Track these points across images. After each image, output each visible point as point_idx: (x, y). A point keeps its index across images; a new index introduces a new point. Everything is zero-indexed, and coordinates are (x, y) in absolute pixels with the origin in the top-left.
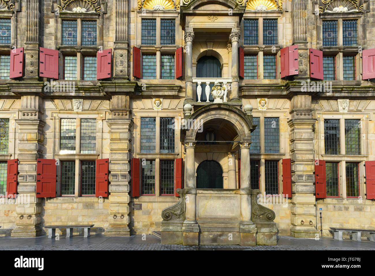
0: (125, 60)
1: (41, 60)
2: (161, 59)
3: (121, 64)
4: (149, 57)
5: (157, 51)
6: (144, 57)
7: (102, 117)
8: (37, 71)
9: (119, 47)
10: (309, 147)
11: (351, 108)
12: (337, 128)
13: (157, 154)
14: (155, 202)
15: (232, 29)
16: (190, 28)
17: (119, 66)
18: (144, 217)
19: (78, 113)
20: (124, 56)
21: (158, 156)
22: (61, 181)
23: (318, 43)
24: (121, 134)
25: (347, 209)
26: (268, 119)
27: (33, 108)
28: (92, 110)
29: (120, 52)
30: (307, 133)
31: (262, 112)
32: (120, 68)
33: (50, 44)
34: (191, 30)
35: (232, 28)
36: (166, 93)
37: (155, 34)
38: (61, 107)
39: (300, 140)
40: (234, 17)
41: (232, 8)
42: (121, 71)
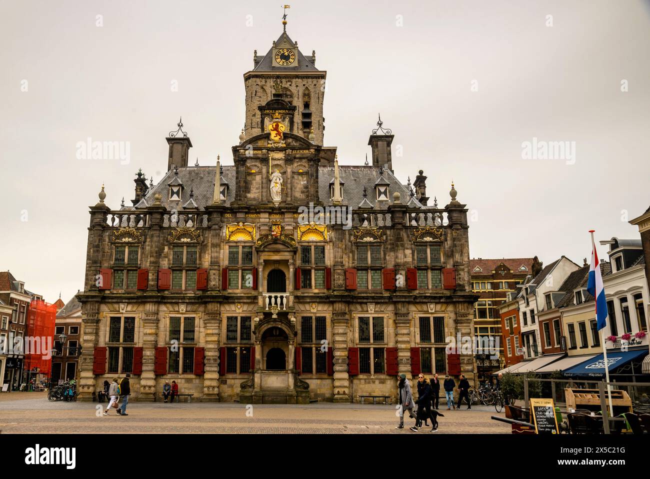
0: (217, 278)
1: (159, 278)
2: (242, 273)
3: (214, 280)
4: (234, 272)
5: (239, 269)
6: (230, 272)
7: (199, 316)
8: (156, 285)
9: (213, 268)
10: (344, 339)
11: (376, 310)
12: (367, 324)
13: (238, 344)
14: (236, 379)
17: (212, 281)
18: (229, 389)
19: (182, 314)
20: (216, 274)
21: (239, 345)
22: (169, 362)
23: (353, 263)
24: (213, 331)
25: (374, 382)
26: (318, 319)
27: (153, 311)
28: (193, 312)
29: (214, 272)
30: (343, 329)
31: (313, 313)
32: (213, 283)
33: (164, 264)
34: (262, 261)
35: (289, 260)
36: (245, 301)
37: (238, 257)
38: (171, 309)
39: (338, 334)
40: (290, 253)
41: (289, 247)
42: (214, 285)
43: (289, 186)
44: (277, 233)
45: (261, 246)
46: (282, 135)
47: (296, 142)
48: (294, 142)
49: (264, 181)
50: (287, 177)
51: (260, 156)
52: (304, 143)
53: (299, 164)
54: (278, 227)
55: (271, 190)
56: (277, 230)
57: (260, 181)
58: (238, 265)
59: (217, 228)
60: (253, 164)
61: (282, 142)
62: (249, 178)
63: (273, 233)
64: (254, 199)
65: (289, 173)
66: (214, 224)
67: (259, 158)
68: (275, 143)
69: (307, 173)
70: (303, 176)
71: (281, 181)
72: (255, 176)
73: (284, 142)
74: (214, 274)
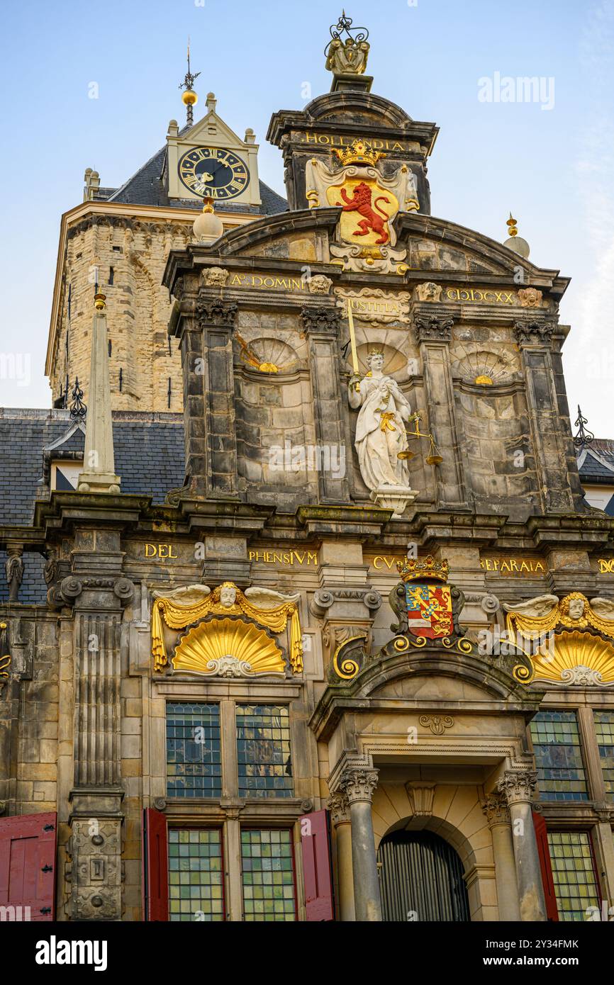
0: (112, 858)
3: (98, 874)
4: (200, 833)
5: (227, 818)
6: (181, 832)
9: (90, 809)
15: (507, 759)
16: (362, 757)
17: (88, 883)
20: (108, 840)
29: (94, 827)
32: (91, 890)
34: (366, 762)
35: (505, 758)
37: (218, 756)
40: (507, 722)
41: (499, 695)
42: (98, 902)
43: (444, 434)
44: (434, 622)
45: (359, 682)
46: (388, 227)
47: (454, 257)
48: (447, 256)
49: (328, 406)
50: (428, 396)
51: (301, 300)
52: (492, 261)
53: (476, 347)
54: (438, 594)
55: (361, 449)
56: (433, 608)
57: (308, 410)
58: (219, 795)
59: (108, 605)
60: (268, 333)
61: (392, 254)
62: (251, 394)
63: (413, 623)
64: (281, 485)
65: (437, 382)
66: (93, 586)
67: (293, 310)
68: (361, 256)
69: (515, 388)
70: (498, 400)
71: (405, 410)
72: (278, 386)
73: (401, 255)
74: (98, 842)
